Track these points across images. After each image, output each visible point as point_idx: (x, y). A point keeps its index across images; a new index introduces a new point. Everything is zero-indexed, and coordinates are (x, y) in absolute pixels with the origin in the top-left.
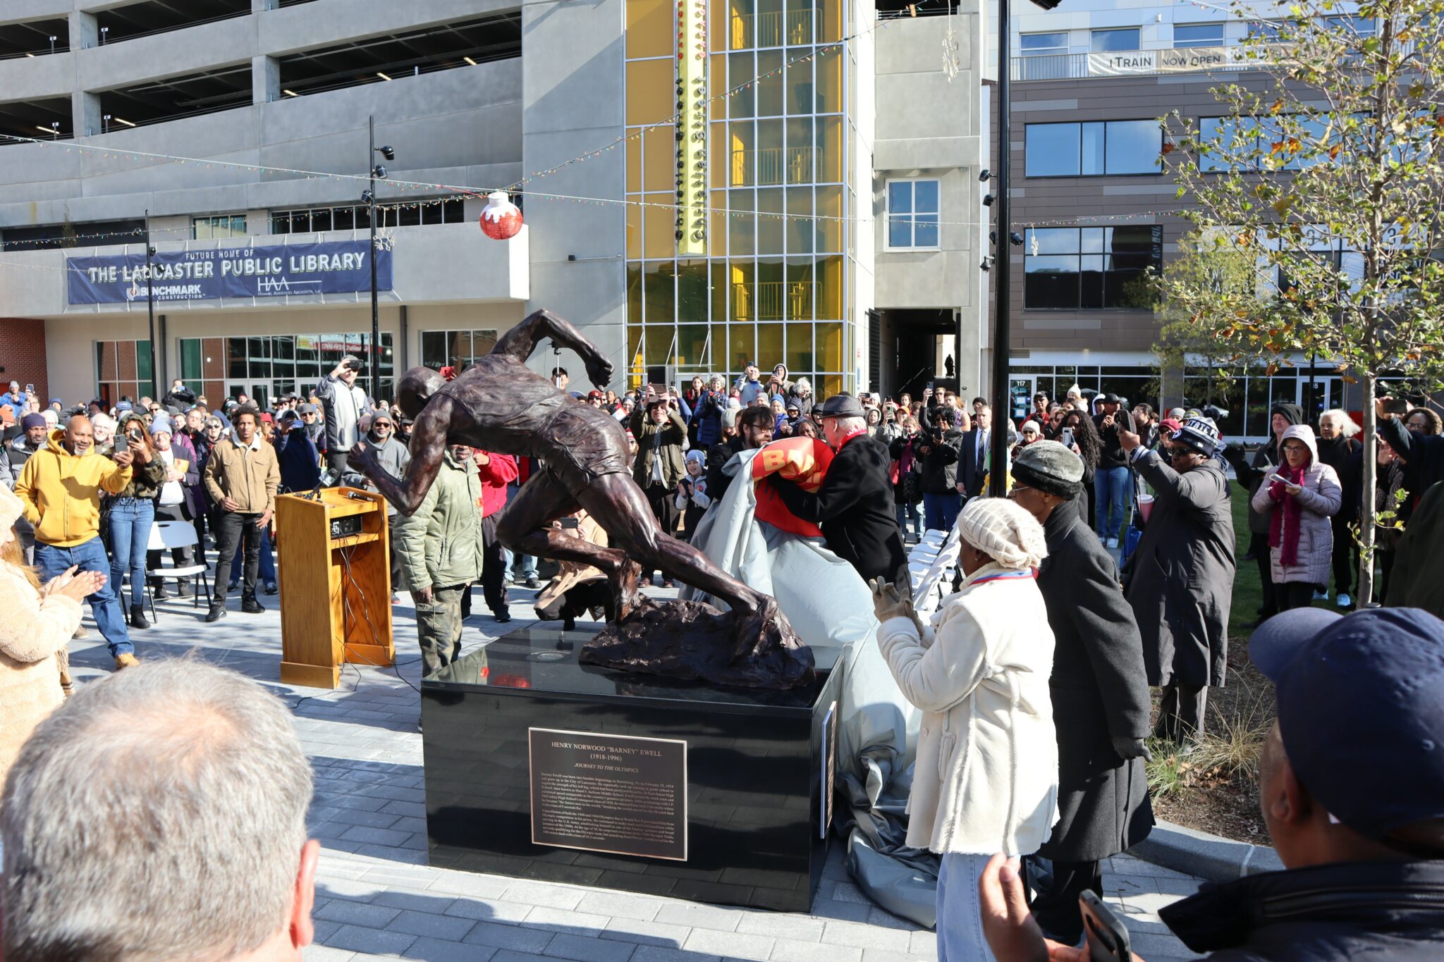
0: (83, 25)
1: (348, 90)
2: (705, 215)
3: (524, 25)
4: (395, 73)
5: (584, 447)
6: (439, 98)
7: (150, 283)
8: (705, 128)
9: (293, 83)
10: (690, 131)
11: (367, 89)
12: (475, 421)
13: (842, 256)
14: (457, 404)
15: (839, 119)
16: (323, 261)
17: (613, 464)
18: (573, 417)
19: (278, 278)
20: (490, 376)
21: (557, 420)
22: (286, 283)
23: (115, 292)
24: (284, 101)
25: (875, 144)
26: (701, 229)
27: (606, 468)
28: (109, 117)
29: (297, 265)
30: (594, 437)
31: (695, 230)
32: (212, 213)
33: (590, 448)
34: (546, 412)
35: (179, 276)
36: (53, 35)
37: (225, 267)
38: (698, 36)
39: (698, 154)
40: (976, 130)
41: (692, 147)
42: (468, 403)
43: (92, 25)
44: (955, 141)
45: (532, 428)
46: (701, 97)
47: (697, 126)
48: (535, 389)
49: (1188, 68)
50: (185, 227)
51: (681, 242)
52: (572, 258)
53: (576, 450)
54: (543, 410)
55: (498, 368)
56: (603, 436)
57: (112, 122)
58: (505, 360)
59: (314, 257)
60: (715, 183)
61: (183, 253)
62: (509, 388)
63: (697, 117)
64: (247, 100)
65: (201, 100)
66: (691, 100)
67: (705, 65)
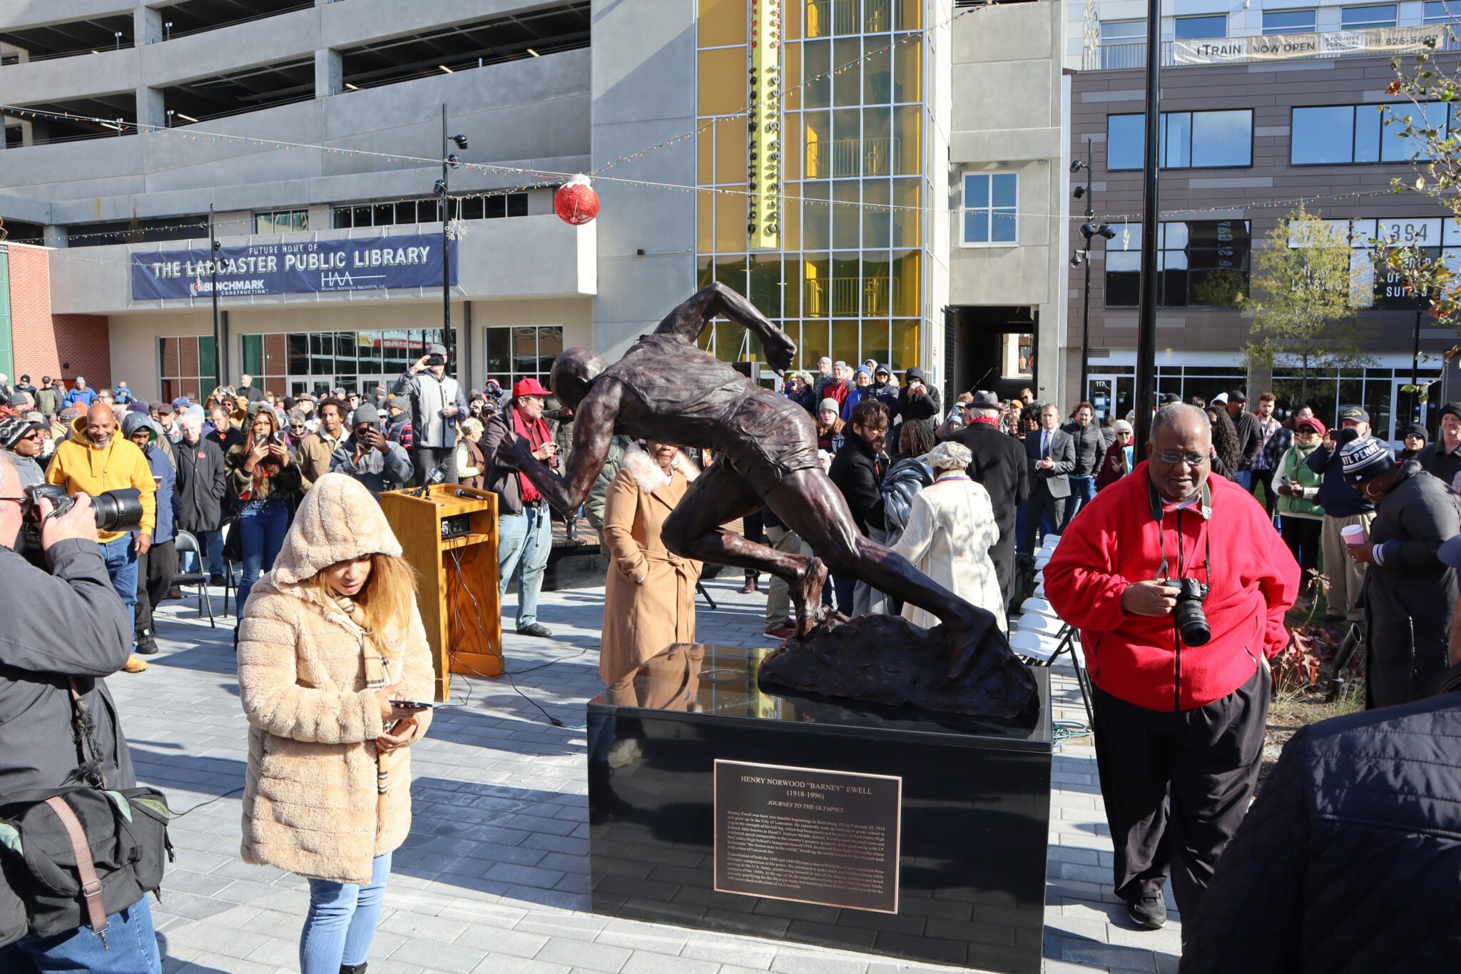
0: (147, 21)
1: (410, 83)
2: (778, 208)
3: (593, 14)
4: (456, 66)
5: (775, 438)
6: (503, 91)
7: (214, 278)
8: (779, 118)
9: (354, 77)
10: (764, 122)
11: (430, 82)
12: (648, 408)
13: (920, 251)
14: (627, 388)
15: (919, 109)
16: (388, 254)
17: (807, 458)
18: (761, 404)
19: (342, 274)
20: (660, 358)
21: (742, 407)
22: (350, 278)
23: (179, 287)
24: (347, 95)
25: (952, 137)
26: (775, 223)
27: (800, 462)
28: (172, 112)
29: (362, 259)
30: (786, 427)
31: (768, 223)
32: (274, 208)
33: (781, 439)
34: (729, 398)
35: (243, 271)
36: (118, 31)
37: (290, 260)
38: (772, 24)
39: (772, 146)
40: (1056, 120)
41: (766, 138)
42: (640, 387)
43: (156, 20)
44: (1035, 132)
45: (714, 416)
46: (775, 87)
47: (771, 116)
48: (714, 373)
49: (1281, 55)
50: (247, 221)
51: (754, 236)
52: (640, 252)
53: (766, 441)
54: (725, 396)
55: (668, 348)
56: (796, 426)
57: (175, 117)
58: (675, 339)
59: (378, 251)
60: (788, 176)
61: (246, 249)
62: (685, 371)
63: (770, 107)
64: (310, 94)
65: (263, 95)
66: (765, 89)
67: (779, 53)
